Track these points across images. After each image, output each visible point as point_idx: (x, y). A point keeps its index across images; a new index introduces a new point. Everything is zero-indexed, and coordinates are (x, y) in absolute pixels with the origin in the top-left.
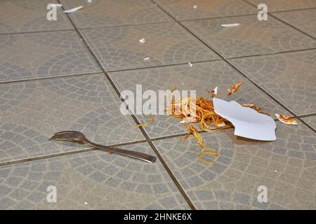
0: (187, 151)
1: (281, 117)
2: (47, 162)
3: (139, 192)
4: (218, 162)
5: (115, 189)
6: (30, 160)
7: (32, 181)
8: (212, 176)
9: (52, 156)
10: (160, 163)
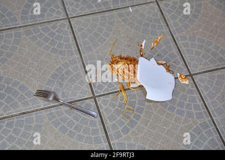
0: (116, 107)
1: (180, 76)
2: (34, 115)
3: (86, 143)
4: (133, 119)
5: (72, 140)
6: (24, 113)
7: (27, 132)
8: (128, 131)
9: (37, 110)
10: (100, 119)
